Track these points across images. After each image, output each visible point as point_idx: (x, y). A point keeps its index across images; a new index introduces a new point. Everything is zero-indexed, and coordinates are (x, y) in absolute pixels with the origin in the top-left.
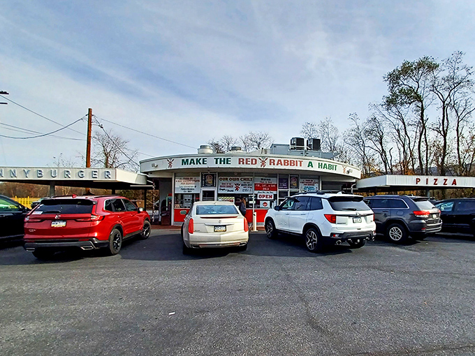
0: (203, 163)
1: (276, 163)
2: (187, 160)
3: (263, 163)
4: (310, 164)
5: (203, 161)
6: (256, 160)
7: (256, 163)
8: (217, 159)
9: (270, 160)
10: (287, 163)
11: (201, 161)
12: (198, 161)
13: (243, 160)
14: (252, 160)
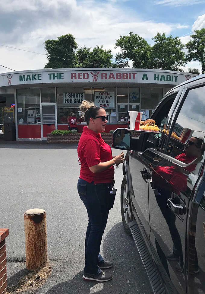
0: (39, 79)
1: (108, 76)
2: (24, 76)
3: (95, 77)
4: (145, 76)
5: (39, 77)
6: (88, 75)
7: (88, 78)
8: (50, 75)
9: (102, 74)
10: (120, 76)
11: (36, 77)
12: (34, 77)
13: (75, 74)
14: (84, 74)
